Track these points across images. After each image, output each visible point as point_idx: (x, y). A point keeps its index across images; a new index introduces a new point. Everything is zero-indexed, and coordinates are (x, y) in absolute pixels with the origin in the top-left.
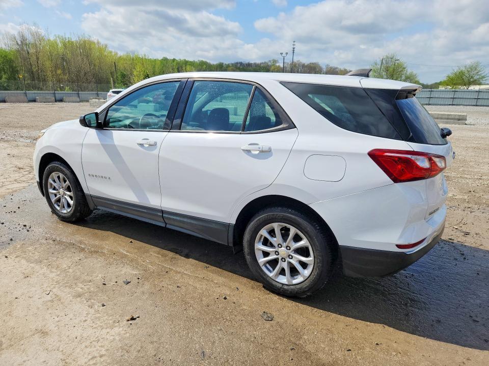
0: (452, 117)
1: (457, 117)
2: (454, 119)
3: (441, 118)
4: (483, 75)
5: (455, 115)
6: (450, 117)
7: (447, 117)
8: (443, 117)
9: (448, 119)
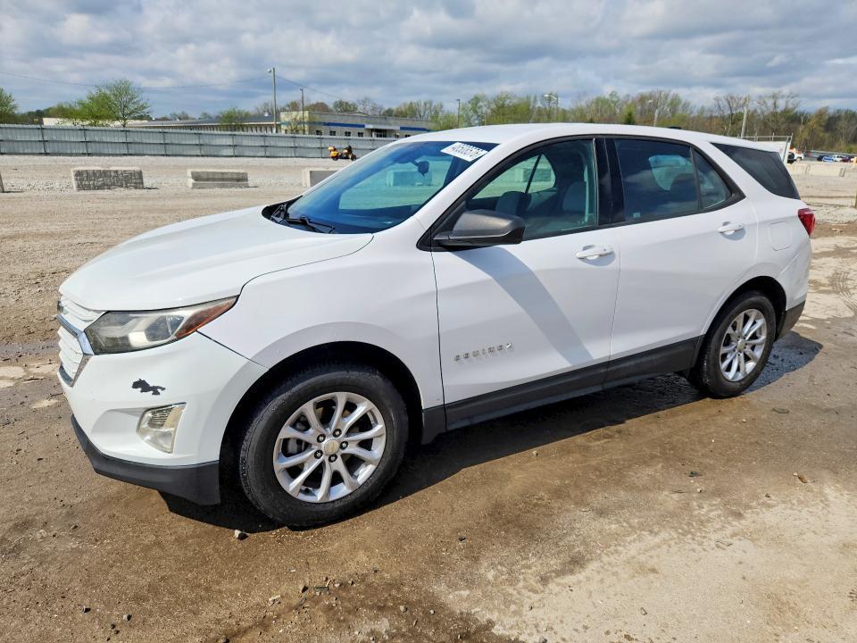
0: (229, 176)
1: (235, 176)
2: (232, 179)
3: (214, 180)
4: (141, 103)
5: (232, 173)
6: (225, 176)
7: (220, 176)
8: (216, 177)
9: (223, 180)
